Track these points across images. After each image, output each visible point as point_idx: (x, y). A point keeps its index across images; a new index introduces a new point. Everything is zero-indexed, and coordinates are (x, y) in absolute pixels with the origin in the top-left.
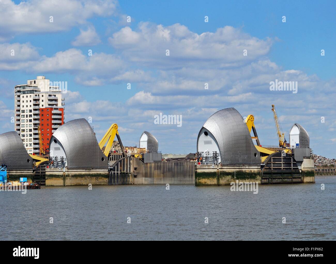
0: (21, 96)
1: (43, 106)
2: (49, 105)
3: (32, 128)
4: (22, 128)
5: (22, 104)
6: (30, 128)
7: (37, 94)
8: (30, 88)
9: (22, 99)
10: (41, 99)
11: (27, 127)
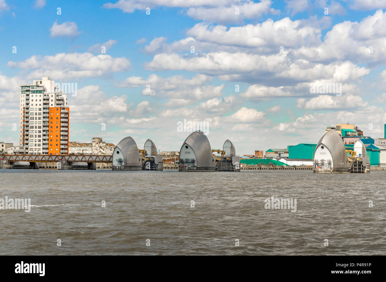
0: (31, 95)
1: (52, 105)
2: (58, 104)
3: (42, 125)
4: (30, 125)
5: (31, 103)
6: (40, 125)
7: (47, 94)
8: (40, 88)
9: (31, 98)
10: (51, 98)
11: (36, 124)
